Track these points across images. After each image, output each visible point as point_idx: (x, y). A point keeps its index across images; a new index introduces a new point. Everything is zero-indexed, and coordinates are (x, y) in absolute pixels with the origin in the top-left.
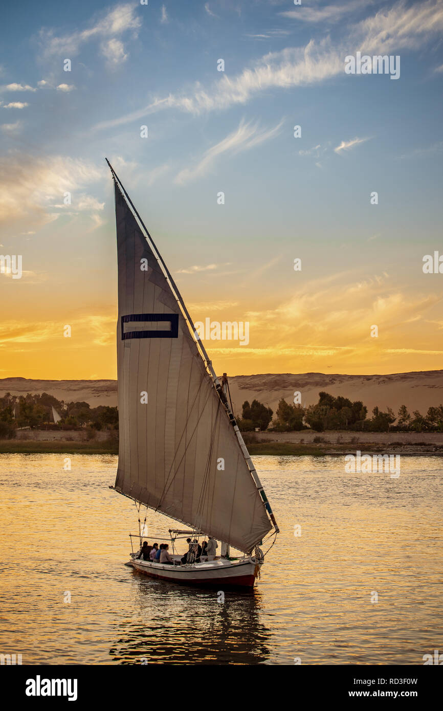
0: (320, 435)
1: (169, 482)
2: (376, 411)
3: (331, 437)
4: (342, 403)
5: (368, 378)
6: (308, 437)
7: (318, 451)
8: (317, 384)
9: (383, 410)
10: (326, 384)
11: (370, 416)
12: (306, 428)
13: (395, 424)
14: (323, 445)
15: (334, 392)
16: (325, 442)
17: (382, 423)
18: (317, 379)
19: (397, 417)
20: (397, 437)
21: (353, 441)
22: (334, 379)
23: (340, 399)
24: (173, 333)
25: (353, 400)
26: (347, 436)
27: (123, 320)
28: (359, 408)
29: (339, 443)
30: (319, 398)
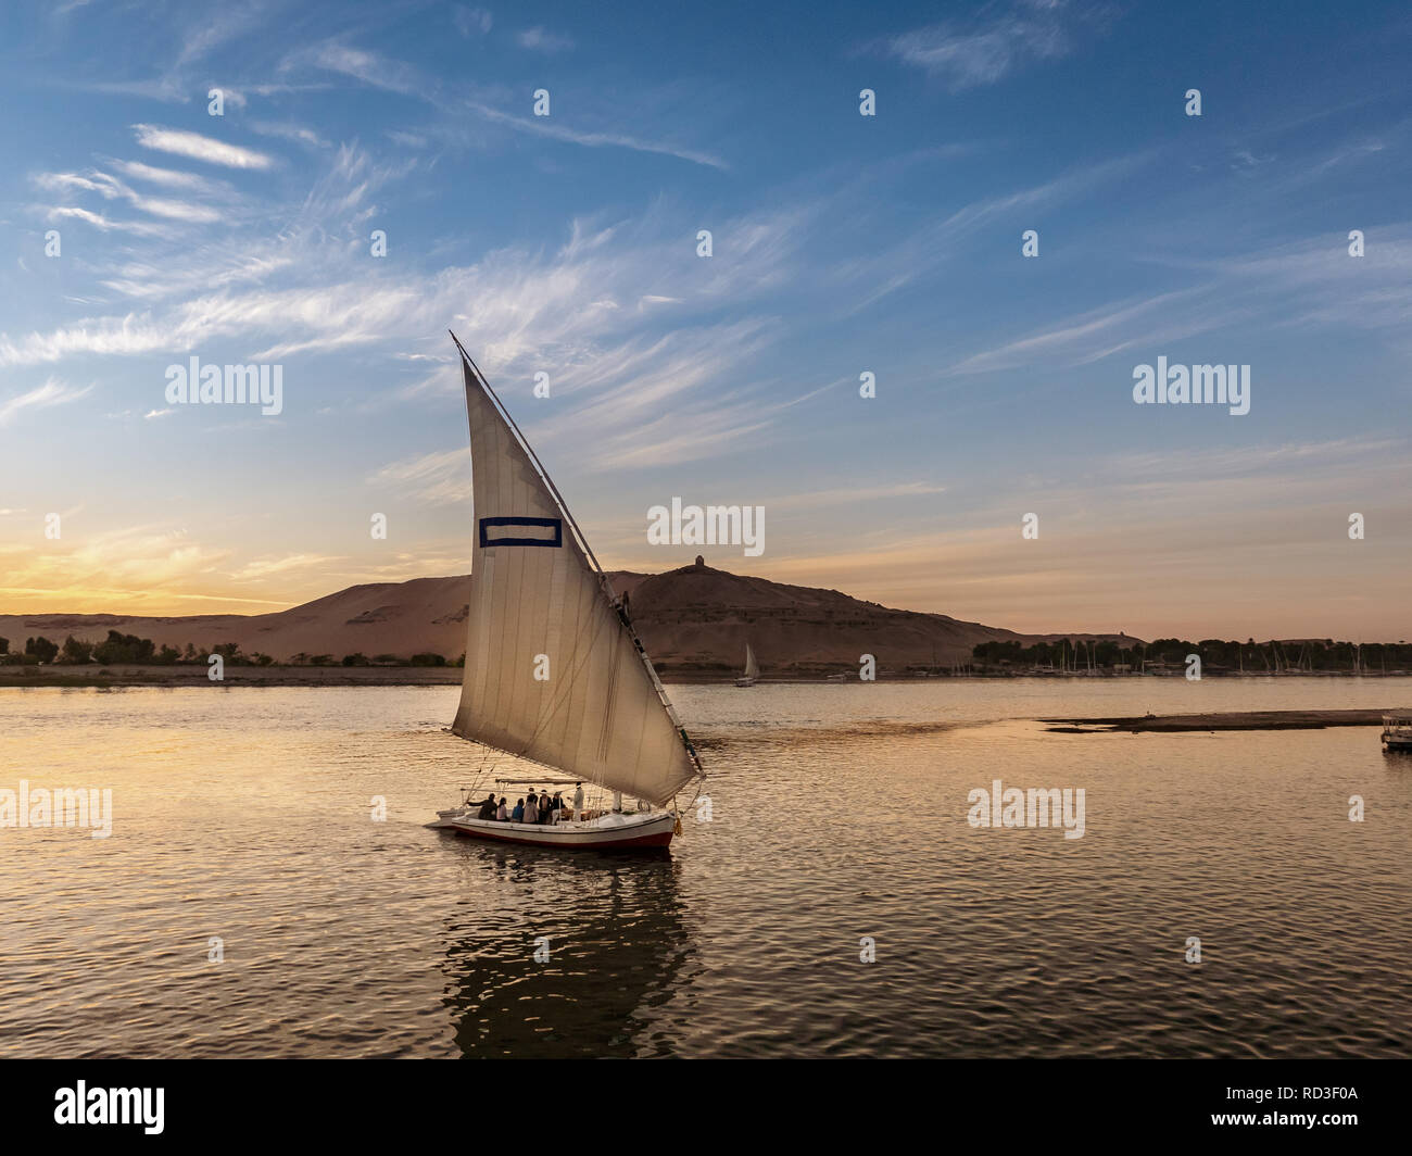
0: (106, 668)
1: (545, 720)
2: (164, 647)
3: (118, 670)
4: (131, 640)
5: (158, 620)
6: (94, 671)
7: (103, 684)
8: (107, 624)
9: (170, 646)
10: (118, 624)
11: (158, 651)
12: (92, 662)
13: (181, 659)
14: (109, 677)
15: (124, 631)
16: (111, 675)
17: (170, 658)
18: (108, 619)
19: (184, 653)
20: (182, 670)
21: (139, 673)
22: (124, 620)
23: (129, 637)
24: (556, 543)
25: (142, 637)
26: (133, 670)
27: (483, 524)
28: (147, 645)
29: (125, 675)
30: (108, 635)
